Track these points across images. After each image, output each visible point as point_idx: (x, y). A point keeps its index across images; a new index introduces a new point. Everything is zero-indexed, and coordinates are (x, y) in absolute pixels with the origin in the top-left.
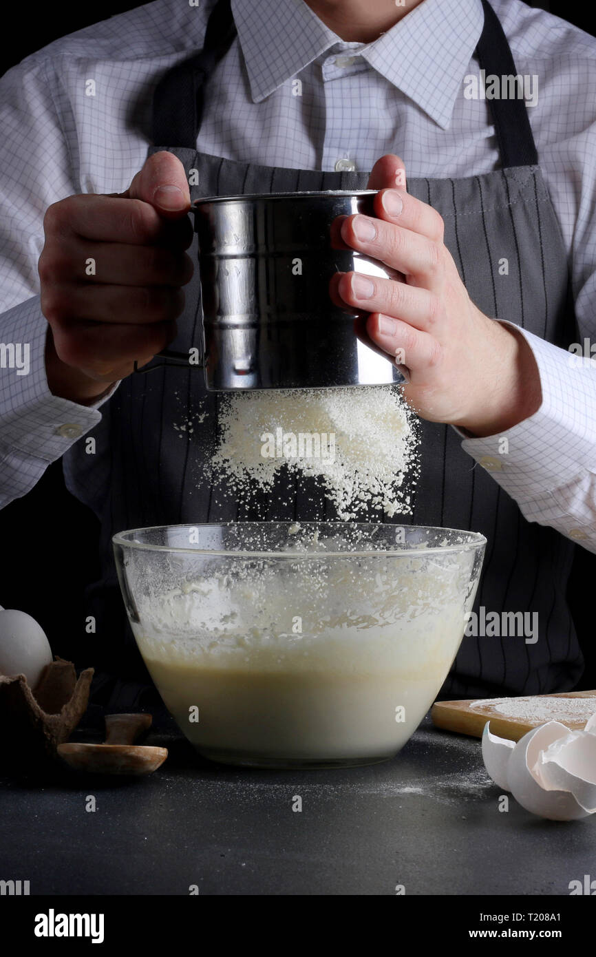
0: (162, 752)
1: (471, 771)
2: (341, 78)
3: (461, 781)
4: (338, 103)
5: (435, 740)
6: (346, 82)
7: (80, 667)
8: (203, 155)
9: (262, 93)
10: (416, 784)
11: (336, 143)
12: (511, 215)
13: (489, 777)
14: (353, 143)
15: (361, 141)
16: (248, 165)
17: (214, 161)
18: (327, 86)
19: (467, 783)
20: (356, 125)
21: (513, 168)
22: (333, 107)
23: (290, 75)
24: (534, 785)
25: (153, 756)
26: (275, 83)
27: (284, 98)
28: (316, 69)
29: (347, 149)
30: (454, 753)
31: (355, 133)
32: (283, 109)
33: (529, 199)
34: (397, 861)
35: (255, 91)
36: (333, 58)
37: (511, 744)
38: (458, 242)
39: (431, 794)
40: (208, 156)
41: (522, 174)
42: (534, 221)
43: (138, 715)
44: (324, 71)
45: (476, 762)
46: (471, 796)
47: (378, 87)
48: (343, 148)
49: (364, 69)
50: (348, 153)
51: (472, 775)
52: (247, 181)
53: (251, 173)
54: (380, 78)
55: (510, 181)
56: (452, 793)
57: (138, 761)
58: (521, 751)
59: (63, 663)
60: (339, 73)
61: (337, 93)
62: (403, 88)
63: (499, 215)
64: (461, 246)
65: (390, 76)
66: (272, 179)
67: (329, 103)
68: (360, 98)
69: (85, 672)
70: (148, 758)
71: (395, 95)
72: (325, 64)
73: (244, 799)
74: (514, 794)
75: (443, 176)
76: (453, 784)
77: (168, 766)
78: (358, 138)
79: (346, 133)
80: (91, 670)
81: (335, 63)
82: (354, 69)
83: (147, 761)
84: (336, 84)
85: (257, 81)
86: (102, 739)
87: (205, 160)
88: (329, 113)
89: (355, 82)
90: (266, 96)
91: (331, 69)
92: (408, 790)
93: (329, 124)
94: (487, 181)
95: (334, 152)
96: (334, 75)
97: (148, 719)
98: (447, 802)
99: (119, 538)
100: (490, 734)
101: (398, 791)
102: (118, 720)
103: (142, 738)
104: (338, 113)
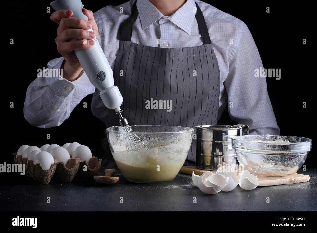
0: (118, 178)
1: (190, 182)
2: (164, 23)
3: (187, 185)
4: (163, 29)
5: (181, 175)
6: (165, 25)
7: (99, 158)
8: (133, 43)
9: (145, 28)
10: (177, 185)
11: (163, 38)
12: (206, 56)
13: (193, 184)
14: (167, 38)
15: (169, 38)
16: (144, 46)
17: (135, 44)
18: (160, 26)
19: (188, 185)
20: (168, 34)
21: (206, 45)
22: (162, 30)
23: (152, 24)
24: (204, 186)
25: (116, 179)
26: (148, 25)
27: (150, 29)
28: (158, 22)
29: (166, 40)
30: (186, 178)
31: (167, 36)
32: (150, 31)
33: (210, 52)
34: (172, 204)
35: (143, 27)
36: (162, 20)
37: (199, 176)
38: (194, 62)
39: (180, 188)
40: (134, 43)
41: (208, 46)
42: (211, 56)
43: (112, 170)
44: (160, 22)
45: (191, 180)
46: (190, 188)
47: (172, 25)
48: (165, 40)
49: (169, 22)
50: (166, 41)
51: (190, 184)
52: (143, 49)
53: (144, 48)
54: (173, 24)
55: (206, 47)
56: (185, 188)
57: (112, 180)
58: (201, 178)
59: (95, 157)
60: (163, 22)
61: (163, 27)
62: (179, 26)
63: (204, 56)
64: (195, 63)
65: (176, 24)
66: (149, 49)
67: (161, 29)
68: (168, 28)
69: (100, 160)
70: (115, 180)
71: (177, 27)
72: (160, 21)
73: (137, 189)
74: (200, 188)
75: (191, 46)
76: (185, 186)
77: (119, 181)
78: (168, 37)
79: (165, 36)
80: (101, 159)
81: (162, 21)
82: (167, 21)
83: (114, 180)
84: (163, 25)
85: (143, 25)
86: (104, 175)
87: (133, 44)
88: (161, 32)
89: (167, 24)
90: (146, 28)
91: (161, 22)
92: (175, 187)
93: (161, 34)
94: (201, 48)
95: (163, 41)
96: (162, 23)
97: (114, 170)
98: (184, 190)
99: (108, 129)
100: (194, 174)
101: (173, 187)
102: (108, 171)
103: (113, 175)
104: (163, 31)
